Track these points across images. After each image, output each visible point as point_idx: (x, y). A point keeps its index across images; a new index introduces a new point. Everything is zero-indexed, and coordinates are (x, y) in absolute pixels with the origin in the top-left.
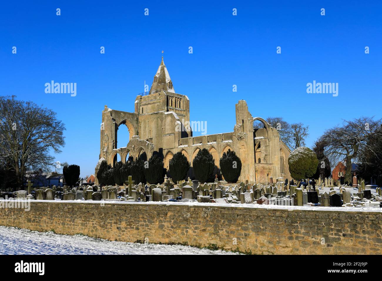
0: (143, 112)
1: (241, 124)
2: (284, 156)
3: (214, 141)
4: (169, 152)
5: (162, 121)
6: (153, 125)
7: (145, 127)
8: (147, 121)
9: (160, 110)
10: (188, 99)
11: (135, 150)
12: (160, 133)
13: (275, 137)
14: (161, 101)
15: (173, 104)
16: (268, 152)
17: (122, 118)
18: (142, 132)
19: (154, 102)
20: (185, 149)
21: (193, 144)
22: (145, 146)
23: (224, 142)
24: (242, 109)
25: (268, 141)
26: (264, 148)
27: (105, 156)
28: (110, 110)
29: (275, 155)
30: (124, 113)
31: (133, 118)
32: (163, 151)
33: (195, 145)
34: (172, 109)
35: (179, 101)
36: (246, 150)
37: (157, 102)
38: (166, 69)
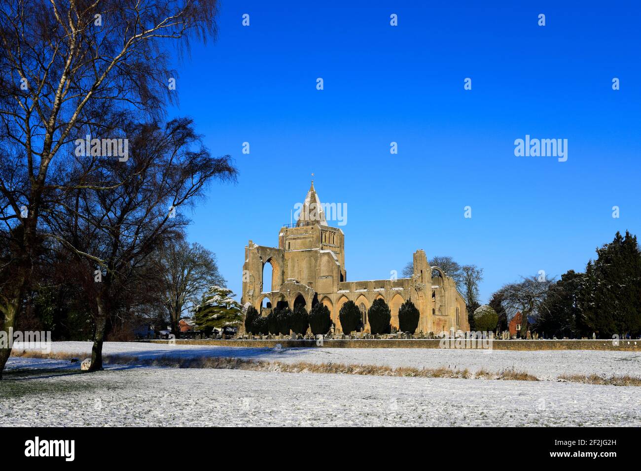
0: (289, 248)
1: (419, 275)
2: (459, 307)
3: (381, 288)
4: (325, 297)
5: (316, 260)
6: (304, 264)
7: (294, 267)
8: (296, 259)
9: (313, 247)
10: (343, 233)
11: (291, 295)
12: (314, 276)
13: (451, 286)
14: (315, 236)
15: (327, 239)
16: (444, 302)
17: (269, 255)
18: (289, 272)
19: (305, 236)
20: (346, 295)
21: (356, 290)
22: (304, 291)
23: (393, 289)
24: (420, 259)
25: (443, 291)
26: (439, 298)
27: (251, 301)
28: (256, 246)
29: (451, 306)
30: (271, 249)
31: (278, 254)
32: (318, 295)
33: (358, 291)
34: (326, 246)
35: (332, 236)
36: (425, 301)
37: (309, 238)
38: (316, 196)
